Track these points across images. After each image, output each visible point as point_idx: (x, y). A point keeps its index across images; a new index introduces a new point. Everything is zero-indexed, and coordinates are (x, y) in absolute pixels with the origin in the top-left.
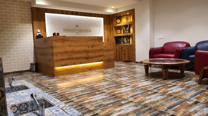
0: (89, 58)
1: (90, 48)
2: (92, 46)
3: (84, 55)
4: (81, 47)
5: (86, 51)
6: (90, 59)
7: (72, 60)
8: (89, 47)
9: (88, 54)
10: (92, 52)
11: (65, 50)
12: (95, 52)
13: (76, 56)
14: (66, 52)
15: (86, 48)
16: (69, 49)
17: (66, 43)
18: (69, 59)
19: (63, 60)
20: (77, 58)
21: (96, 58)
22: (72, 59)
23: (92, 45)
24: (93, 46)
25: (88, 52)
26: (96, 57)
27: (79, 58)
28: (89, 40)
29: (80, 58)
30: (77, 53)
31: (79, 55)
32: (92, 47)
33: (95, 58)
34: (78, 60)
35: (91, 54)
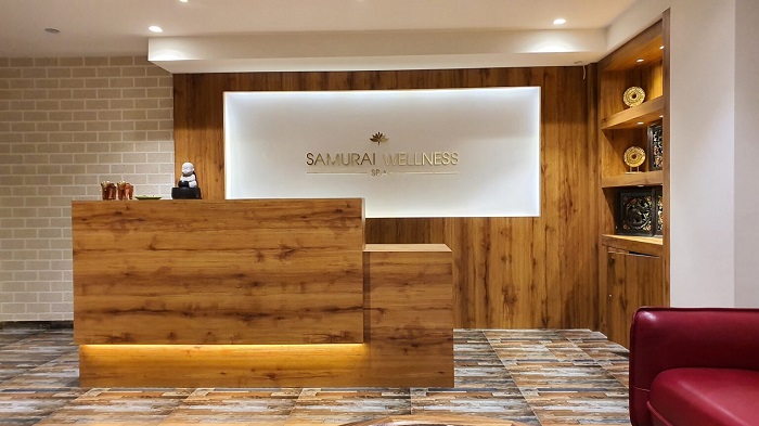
0: (262, 315)
1: (272, 264)
2: (279, 252)
3: (229, 297)
4: (215, 253)
5: (241, 276)
6: (265, 321)
7: (159, 319)
8: (260, 257)
9: (254, 290)
10: (284, 285)
11: (126, 266)
12: (302, 284)
13: (181, 298)
14: (131, 277)
15: (245, 262)
16: (147, 263)
17: (131, 233)
18: (143, 310)
19: (115, 312)
20: (188, 312)
21: (308, 321)
22: (163, 311)
23: (285, 247)
24: (287, 252)
25: (256, 284)
26: (306, 312)
27: (198, 308)
28: (266, 219)
29: (206, 309)
30: (186, 285)
31: (201, 298)
32: (281, 257)
33: (301, 317)
34: (194, 323)
35: (272, 297)
